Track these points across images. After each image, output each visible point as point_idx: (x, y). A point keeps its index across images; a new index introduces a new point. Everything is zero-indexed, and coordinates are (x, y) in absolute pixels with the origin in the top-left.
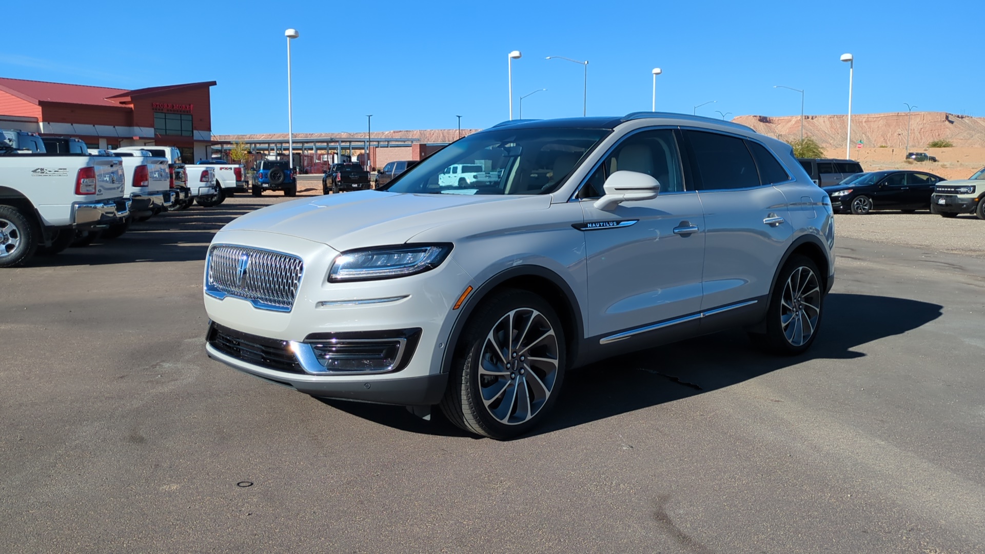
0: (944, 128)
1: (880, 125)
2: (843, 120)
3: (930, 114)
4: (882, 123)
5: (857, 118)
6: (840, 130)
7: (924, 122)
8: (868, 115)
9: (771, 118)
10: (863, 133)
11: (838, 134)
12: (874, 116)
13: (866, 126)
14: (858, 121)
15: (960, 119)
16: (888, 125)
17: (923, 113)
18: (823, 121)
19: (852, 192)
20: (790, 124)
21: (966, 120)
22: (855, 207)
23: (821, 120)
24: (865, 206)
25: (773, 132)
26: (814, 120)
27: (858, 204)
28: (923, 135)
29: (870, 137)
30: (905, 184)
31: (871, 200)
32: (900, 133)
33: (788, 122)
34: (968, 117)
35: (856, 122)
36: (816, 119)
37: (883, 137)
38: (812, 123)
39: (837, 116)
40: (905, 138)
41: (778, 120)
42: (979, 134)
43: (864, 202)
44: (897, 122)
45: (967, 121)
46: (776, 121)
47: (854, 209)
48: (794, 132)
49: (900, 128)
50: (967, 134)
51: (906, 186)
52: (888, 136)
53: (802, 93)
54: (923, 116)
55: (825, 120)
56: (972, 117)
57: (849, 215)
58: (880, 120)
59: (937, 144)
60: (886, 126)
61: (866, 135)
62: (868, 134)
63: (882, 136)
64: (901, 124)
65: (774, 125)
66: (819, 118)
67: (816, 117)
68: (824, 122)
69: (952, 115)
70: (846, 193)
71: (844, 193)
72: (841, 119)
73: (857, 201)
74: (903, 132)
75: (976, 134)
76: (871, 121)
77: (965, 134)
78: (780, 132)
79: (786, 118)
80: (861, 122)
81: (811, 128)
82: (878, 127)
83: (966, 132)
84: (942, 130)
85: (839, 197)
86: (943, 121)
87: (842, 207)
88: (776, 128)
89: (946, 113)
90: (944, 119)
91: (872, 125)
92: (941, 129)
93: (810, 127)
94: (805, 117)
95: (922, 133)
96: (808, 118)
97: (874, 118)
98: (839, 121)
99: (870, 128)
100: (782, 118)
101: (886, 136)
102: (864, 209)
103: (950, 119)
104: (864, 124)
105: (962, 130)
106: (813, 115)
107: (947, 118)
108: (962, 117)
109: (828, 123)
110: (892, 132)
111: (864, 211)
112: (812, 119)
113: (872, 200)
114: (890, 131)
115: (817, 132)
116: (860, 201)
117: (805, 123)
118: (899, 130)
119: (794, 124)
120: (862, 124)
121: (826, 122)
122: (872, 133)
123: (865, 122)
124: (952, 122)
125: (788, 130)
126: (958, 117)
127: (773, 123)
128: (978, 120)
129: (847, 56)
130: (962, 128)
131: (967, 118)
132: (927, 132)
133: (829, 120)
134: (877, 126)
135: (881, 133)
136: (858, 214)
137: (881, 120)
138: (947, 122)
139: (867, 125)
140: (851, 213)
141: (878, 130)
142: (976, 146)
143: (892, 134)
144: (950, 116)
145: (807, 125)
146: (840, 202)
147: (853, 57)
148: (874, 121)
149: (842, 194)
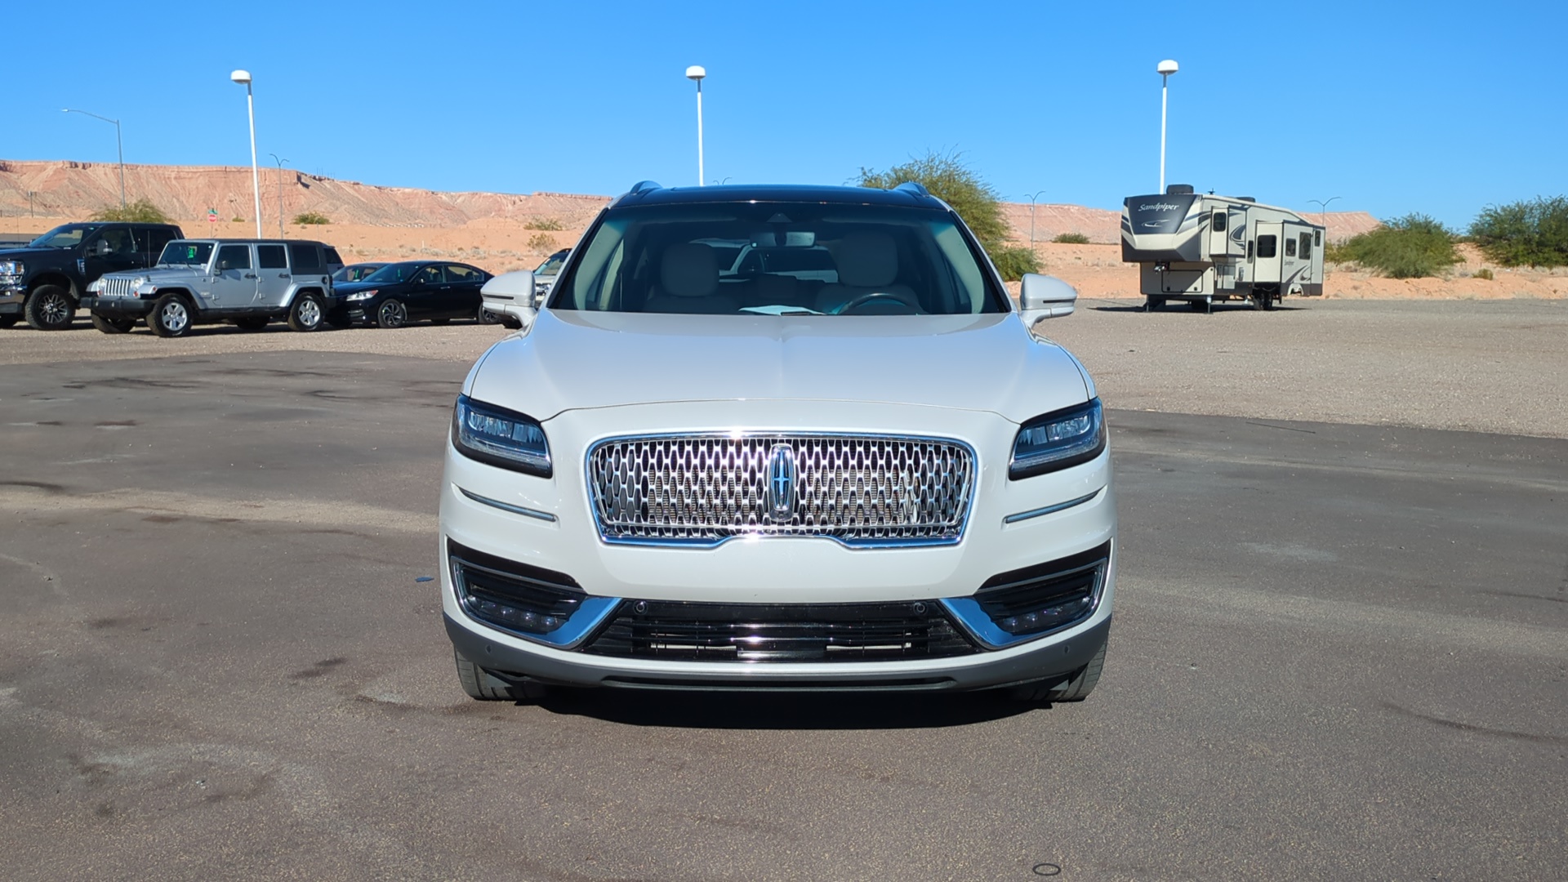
0: (297, 195)
1: (200, 186)
2: (138, 173)
3: (274, 171)
4: (202, 181)
5: (160, 172)
6: (134, 190)
7: (267, 183)
8: (178, 167)
9: (7, 163)
10: (173, 196)
11: (132, 195)
12: (188, 170)
13: (177, 185)
14: (163, 177)
15: (318, 182)
16: (212, 185)
17: (263, 169)
18: (103, 172)
19: (377, 294)
20: (44, 175)
21: (326, 184)
22: (384, 318)
23: (100, 171)
24: (397, 314)
25: (14, 187)
26: (87, 170)
27: (386, 311)
28: (266, 203)
29: (185, 202)
30: (444, 281)
31: (403, 305)
32: (232, 199)
33: (41, 171)
34: (328, 179)
35: (160, 177)
36: (91, 168)
37: (207, 205)
38: (85, 176)
39: (126, 165)
40: (241, 207)
41: (22, 166)
42: (346, 206)
43: (395, 309)
44: (225, 182)
45: (328, 186)
46: (18, 168)
47: (383, 321)
48: (54, 189)
49: (231, 191)
50: (330, 205)
51: (447, 285)
52: (214, 202)
53: (116, 126)
54: (263, 174)
55: (107, 172)
56: (333, 180)
57: (377, 330)
58: (199, 177)
59: (307, 219)
60: (209, 186)
61: (178, 200)
62: (182, 198)
63: (204, 202)
64: (232, 185)
65: (14, 176)
66: (96, 168)
67: (90, 166)
68: (105, 174)
69: (306, 175)
70: (369, 295)
71: (365, 295)
72: (135, 171)
73: (385, 308)
74: (237, 198)
75: (341, 205)
76: (185, 178)
77: (327, 205)
78: (28, 187)
79: (36, 164)
80: (168, 178)
81: (84, 183)
82: (197, 188)
83: (328, 202)
84: (295, 197)
85: (359, 301)
86: (295, 184)
87: (364, 318)
88: (19, 181)
89: (297, 172)
90: (295, 180)
91: (186, 184)
92: (292, 196)
93: (81, 181)
94: (71, 163)
95: (265, 200)
96: (76, 166)
97: (188, 172)
98: (130, 174)
99: (184, 188)
100: (29, 164)
101: (212, 203)
102: (396, 319)
103: (303, 180)
104: (174, 182)
105: (323, 198)
106: (85, 162)
107: (299, 179)
108: (320, 180)
109: (111, 175)
110: (219, 196)
111: (395, 323)
112: (84, 167)
113: (406, 305)
114: (217, 195)
115: (95, 190)
116: (390, 307)
117: (71, 173)
118: (230, 194)
119: (52, 176)
120: (171, 181)
121: (109, 176)
122: (188, 197)
123: (175, 178)
124: (306, 186)
125: (41, 185)
126: (314, 178)
127: (12, 172)
128: (342, 185)
129: (243, 75)
130: (322, 195)
131: (326, 181)
132: (273, 200)
133: (113, 171)
134: (194, 187)
135: (203, 197)
136: (387, 327)
137: (201, 178)
138: (300, 186)
139: (179, 183)
140: (377, 326)
141: (198, 193)
142: (344, 223)
143: (220, 201)
144: (303, 177)
145: (76, 178)
146: (360, 311)
147: (251, 77)
148: (190, 178)
149: (362, 298)
